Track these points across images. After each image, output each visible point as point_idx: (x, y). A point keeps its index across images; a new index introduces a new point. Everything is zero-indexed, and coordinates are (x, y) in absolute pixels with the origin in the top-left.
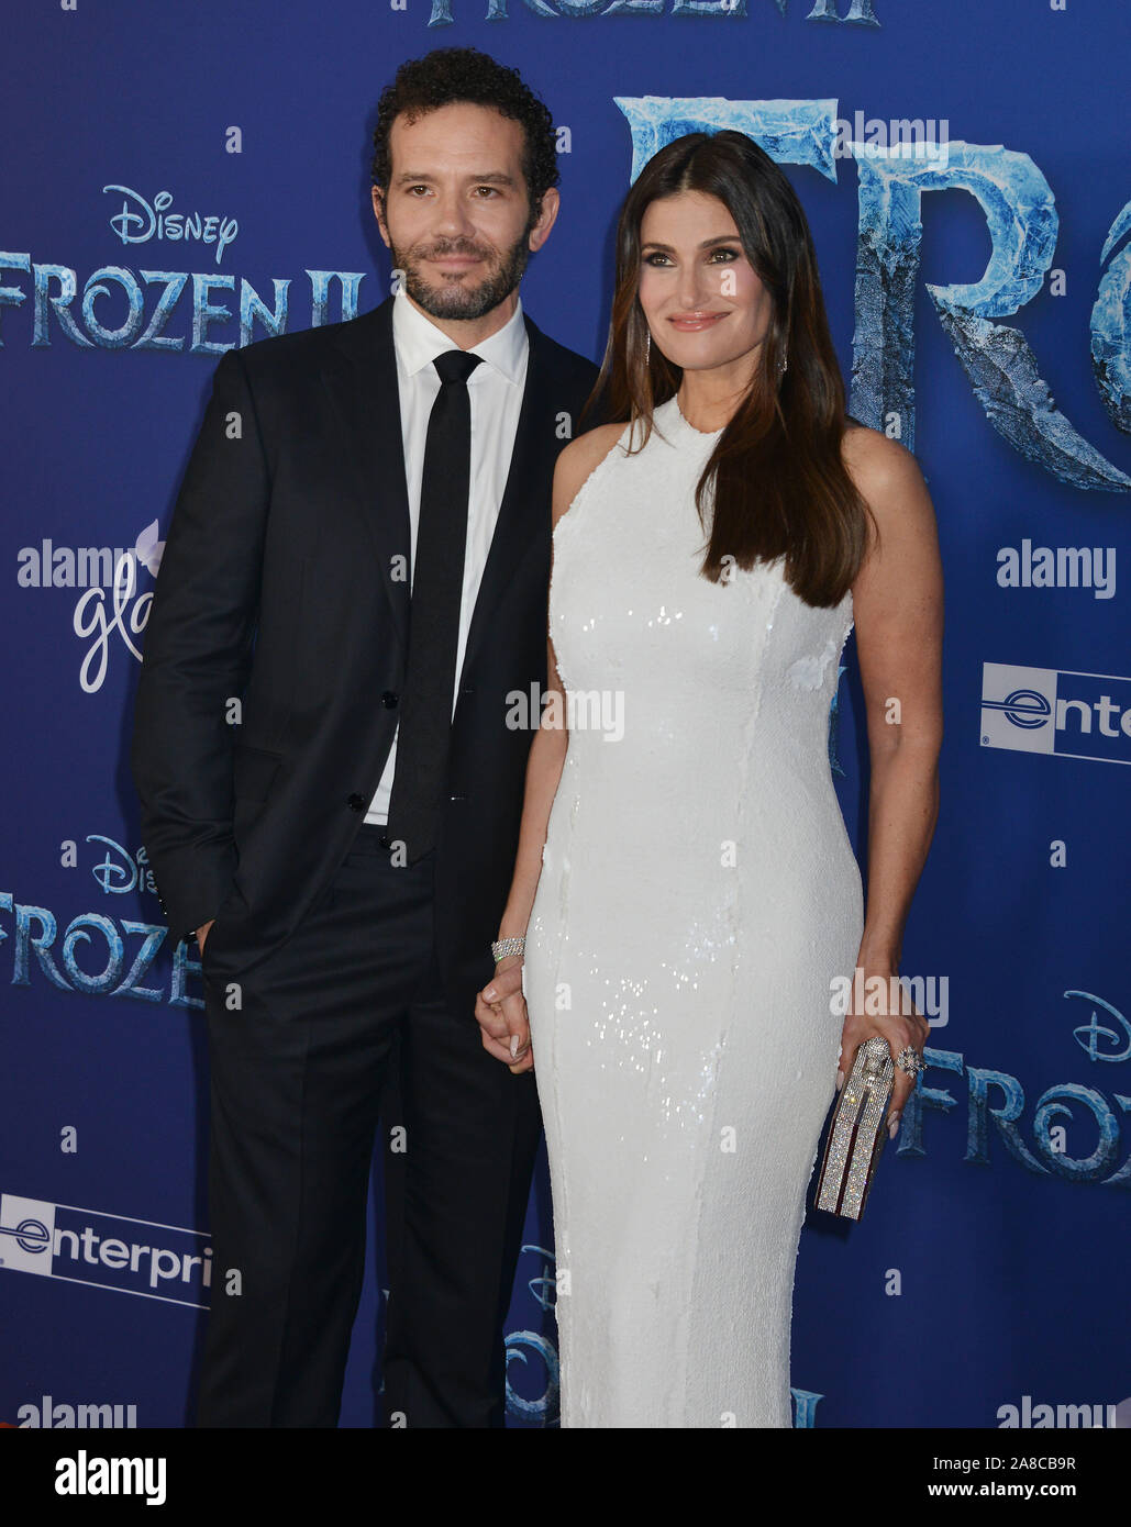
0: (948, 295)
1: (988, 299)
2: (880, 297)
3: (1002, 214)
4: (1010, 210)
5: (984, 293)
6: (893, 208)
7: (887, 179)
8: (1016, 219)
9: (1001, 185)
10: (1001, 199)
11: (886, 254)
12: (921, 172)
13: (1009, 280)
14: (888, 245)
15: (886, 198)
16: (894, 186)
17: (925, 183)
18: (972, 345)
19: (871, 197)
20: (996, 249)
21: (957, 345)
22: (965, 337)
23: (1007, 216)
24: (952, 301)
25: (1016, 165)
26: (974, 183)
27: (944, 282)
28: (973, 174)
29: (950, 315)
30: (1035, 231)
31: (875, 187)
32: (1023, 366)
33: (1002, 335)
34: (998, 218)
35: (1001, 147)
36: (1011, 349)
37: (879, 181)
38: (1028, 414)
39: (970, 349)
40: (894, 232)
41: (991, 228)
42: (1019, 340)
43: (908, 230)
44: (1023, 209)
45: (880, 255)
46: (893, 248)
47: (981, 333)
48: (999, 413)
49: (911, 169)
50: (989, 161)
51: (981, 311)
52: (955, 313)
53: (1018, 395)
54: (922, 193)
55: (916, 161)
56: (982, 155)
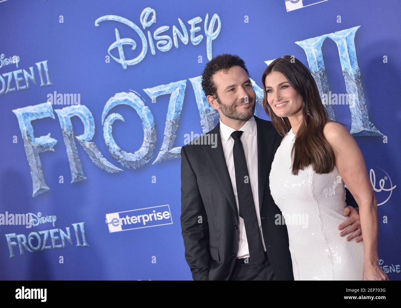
0: (79, 138)
1: (86, 137)
2: (69, 141)
6: (66, 122)
9: (82, 113)
10: (83, 116)
11: (67, 132)
12: (69, 113)
13: (89, 132)
14: (67, 130)
15: (64, 120)
20: (85, 126)
21: (84, 149)
22: (85, 146)
23: (85, 119)
24: (81, 139)
25: (83, 108)
26: (78, 114)
27: (78, 135)
28: (78, 112)
30: (90, 121)
32: (96, 150)
33: (91, 144)
34: (83, 120)
36: (93, 147)
38: (99, 159)
39: (87, 149)
40: (67, 127)
41: (83, 122)
42: (94, 144)
43: (70, 126)
44: (87, 117)
45: (66, 132)
47: (87, 144)
48: (95, 160)
49: (67, 113)
51: (86, 140)
52: (82, 141)
53: (97, 156)
54: (70, 117)
55: (67, 111)
56: (77, 107)
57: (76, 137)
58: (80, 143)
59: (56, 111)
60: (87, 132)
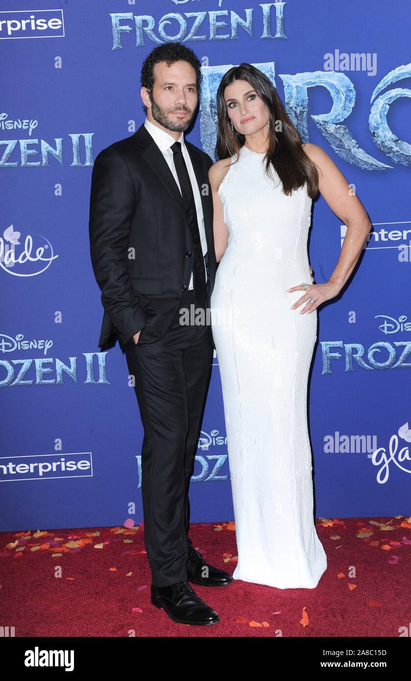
0: (319, 118)
1: (333, 117)
3: (336, 92)
4: (339, 90)
6: (297, 94)
7: (294, 85)
8: (341, 93)
9: (335, 83)
10: (335, 87)
11: (296, 108)
12: (306, 81)
13: (340, 111)
14: (296, 105)
15: (295, 91)
16: (297, 87)
17: (308, 85)
18: (329, 132)
19: (289, 91)
20: (335, 102)
21: (324, 133)
22: (326, 130)
23: (338, 92)
24: (321, 120)
25: (339, 77)
26: (325, 83)
28: (325, 81)
29: (320, 124)
30: (348, 96)
31: (290, 88)
32: (347, 136)
33: (339, 128)
34: (334, 93)
35: (333, 72)
36: (342, 132)
37: (291, 86)
38: (350, 150)
40: (298, 101)
41: (332, 96)
42: (345, 129)
43: (303, 100)
44: (343, 90)
45: (294, 108)
46: (298, 106)
47: (332, 128)
48: (340, 151)
49: (302, 81)
50: (330, 77)
51: (331, 121)
52: (322, 123)
53: (346, 145)
54: (307, 88)
55: (304, 79)
56: (327, 75)
57: (312, 116)
58: (317, 125)
59: (281, 76)
60: (335, 111)
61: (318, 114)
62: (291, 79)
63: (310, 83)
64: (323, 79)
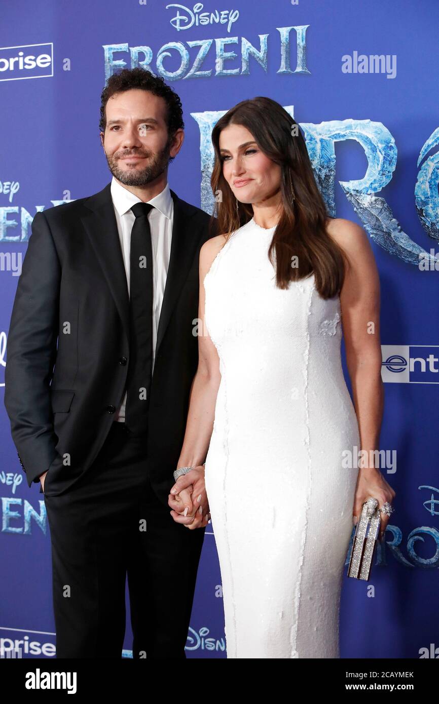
0: (349, 185)
1: (368, 185)
3: (371, 149)
4: (375, 147)
5: (366, 183)
6: (322, 150)
7: (318, 138)
8: (378, 150)
9: (370, 136)
10: (371, 142)
11: (320, 170)
12: (334, 133)
13: (377, 176)
14: (321, 166)
15: (319, 146)
16: (321, 141)
17: (336, 138)
18: (362, 206)
19: (311, 146)
20: (370, 164)
21: (355, 206)
22: (358, 203)
23: (374, 149)
24: (352, 188)
25: (376, 127)
26: (358, 136)
28: (357, 133)
29: (351, 194)
30: (387, 155)
31: (313, 142)
32: (385, 213)
33: (375, 201)
34: (370, 151)
35: (369, 120)
36: (379, 206)
37: (314, 139)
38: (389, 234)
39: (361, 208)
40: (323, 160)
41: (367, 155)
42: (383, 202)
43: (329, 159)
44: (381, 146)
45: (317, 171)
46: (323, 167)
47: (366, 200)
48: (376, 234)
49: (329, 133)
50: (364, 127)
51: (364, 191)
52: (353, 193)
53: (384, 226)
54: (335, 142)
55: (331, 129)
56: (360, 124)
57: (341, 183)
58: (348, 195)
59: (303, 125)
60: (371, 177)
61: (347, 180)
62: (315, 129)
63: (338, 135)
64: (354, 131)
